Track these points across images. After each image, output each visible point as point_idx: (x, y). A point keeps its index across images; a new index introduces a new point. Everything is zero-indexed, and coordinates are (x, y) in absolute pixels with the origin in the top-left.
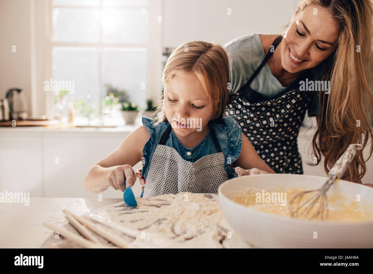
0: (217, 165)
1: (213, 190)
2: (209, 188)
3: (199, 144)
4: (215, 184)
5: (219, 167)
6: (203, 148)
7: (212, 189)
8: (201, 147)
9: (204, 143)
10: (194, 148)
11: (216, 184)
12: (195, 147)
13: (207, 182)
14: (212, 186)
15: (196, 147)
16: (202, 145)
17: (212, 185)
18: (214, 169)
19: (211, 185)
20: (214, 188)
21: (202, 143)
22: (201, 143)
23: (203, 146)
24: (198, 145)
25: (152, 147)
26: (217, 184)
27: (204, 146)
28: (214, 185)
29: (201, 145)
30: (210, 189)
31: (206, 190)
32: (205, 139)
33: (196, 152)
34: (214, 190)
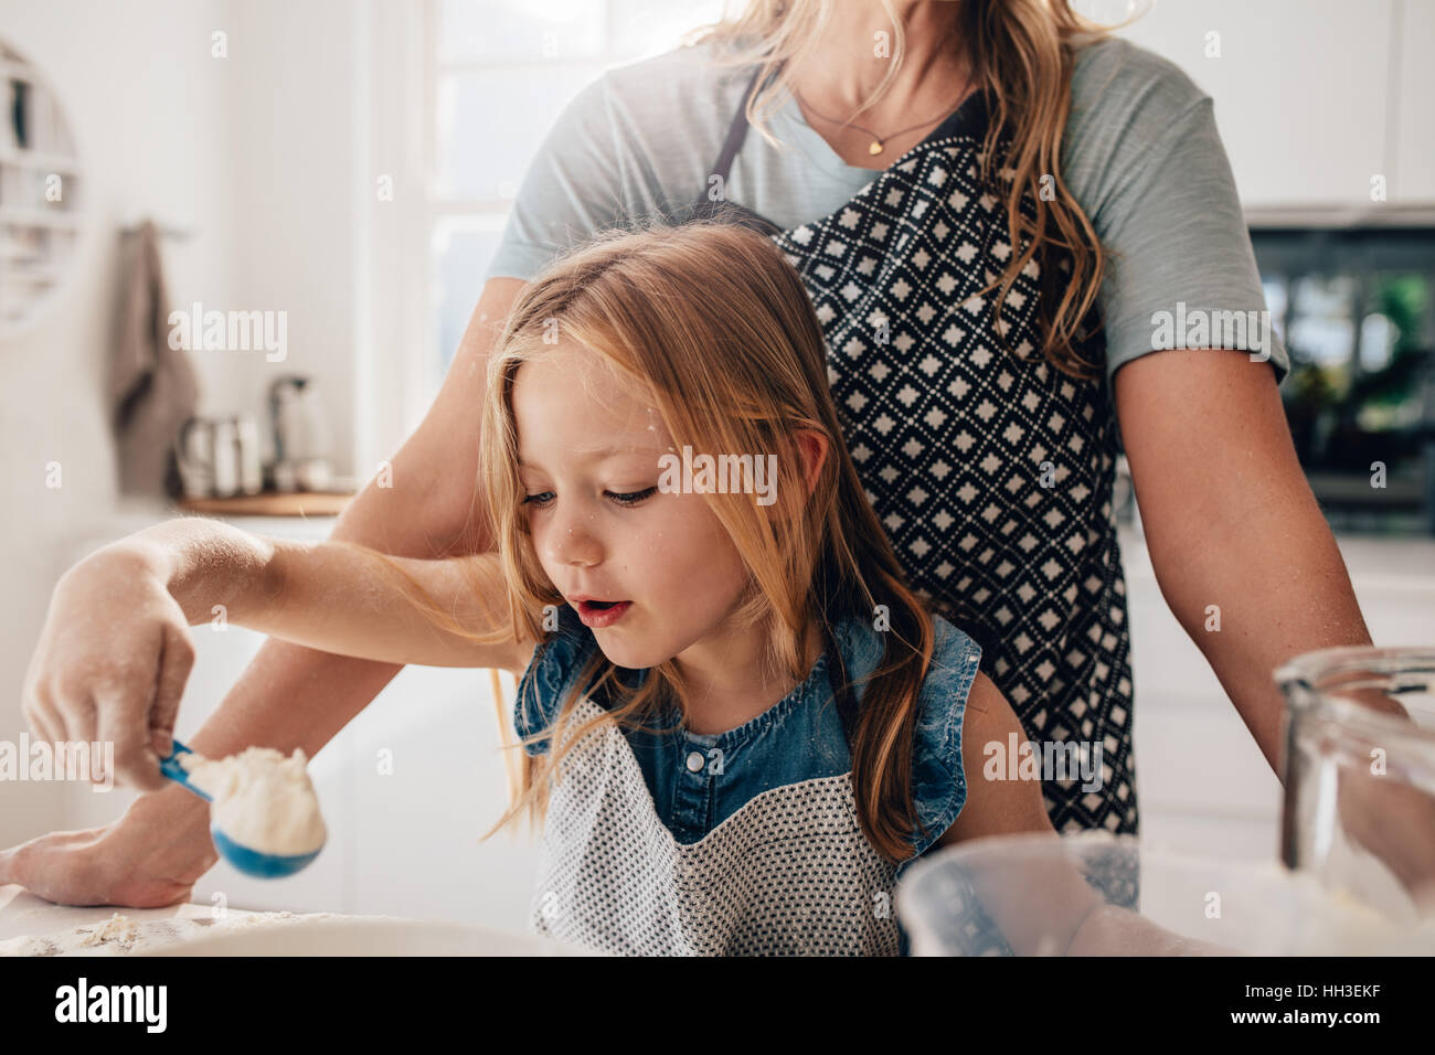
0: (836, 833)
1: (811, 936)
2: (789, 922)
3: (755, 721)
4: (818, 910)
5: (842, 841)
6: (772, 741)
7: (805, 928)
8: (763, 734)
9: (782, 719)
10: (728, 737)
11: (823, 913)
12: (731, 734)
13: (782, 899)
14: (804, 919)
15: (739, 731)
16: (771, 728)
17: (807, 911)
18: (823, 845)
19: (798, 911)
20: (815, 928)
21: (773, 715)
22: (765, 715)
23: (774, 731)
24: (748, 725)
25: (554, 696)
26: (828, 911)
27: (780, 730)
28: (814, 912)
29: (763, 723)
30: (795, 930)
31: (774, 931)
32: (789, 699)
33: (733, 757)
34: (816, 934)
